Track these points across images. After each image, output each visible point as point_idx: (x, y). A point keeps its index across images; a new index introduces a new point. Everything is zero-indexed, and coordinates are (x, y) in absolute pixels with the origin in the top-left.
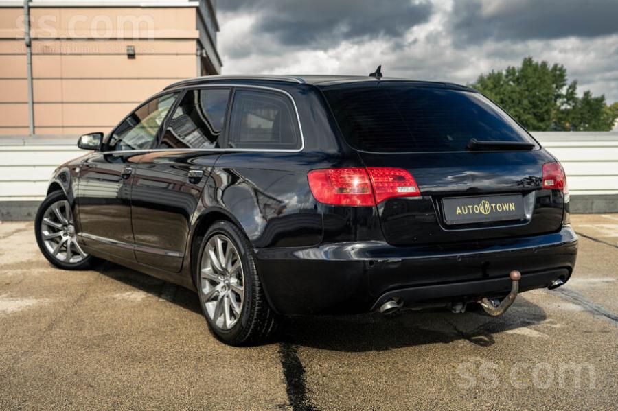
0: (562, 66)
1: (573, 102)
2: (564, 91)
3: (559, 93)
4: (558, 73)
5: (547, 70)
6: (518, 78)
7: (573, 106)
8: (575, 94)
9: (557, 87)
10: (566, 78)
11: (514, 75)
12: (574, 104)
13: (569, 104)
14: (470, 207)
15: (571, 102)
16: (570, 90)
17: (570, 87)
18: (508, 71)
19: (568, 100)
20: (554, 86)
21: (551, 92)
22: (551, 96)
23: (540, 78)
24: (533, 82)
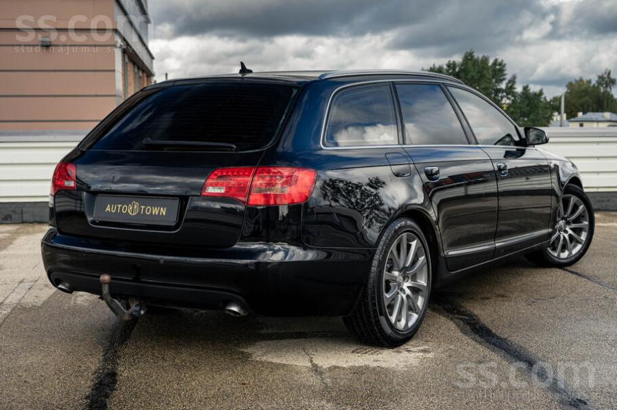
0: (502, 61)
1: (513, 96)
2: (503, 86)
3: (498, 87)
4: (498, 67)
5: (487, 64)
6: (458, 73)
7: (513, 100)
8: (515, 89)
9: (496, 82)
10: (505, 72)
11: (454, 69)
12: (513, 98)
13: (509, 99)
14: (119, 206)
15: (510, 96)
16: (509, 85)
17: (510, 82)
18: (449, 66)
19: (508, 94)
20: (494, 81)
21: (491, 86)
22: (491, 90)
23: (479, 72)
24: (473, 77)
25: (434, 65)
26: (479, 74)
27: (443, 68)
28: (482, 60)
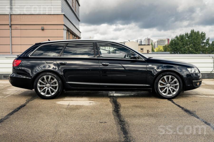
0: (204, 32)
1: (208, 45)
2: (205, 41)
3: (203, 42)
4: (203, 35)
5: (199, 34)
6: (189, 37)
8: (209, 42)
10: (206, 36)
11: (188, 35)
16: (207, 41)
18: (186, 34)
20: (202, 39)
21: (201, 41)
22: (200, 43)
23: (197, 37)
24: (194, 38)
25: (181, 34)
26: (196, 37)
27: (184, 35)
28: (197, 32)
